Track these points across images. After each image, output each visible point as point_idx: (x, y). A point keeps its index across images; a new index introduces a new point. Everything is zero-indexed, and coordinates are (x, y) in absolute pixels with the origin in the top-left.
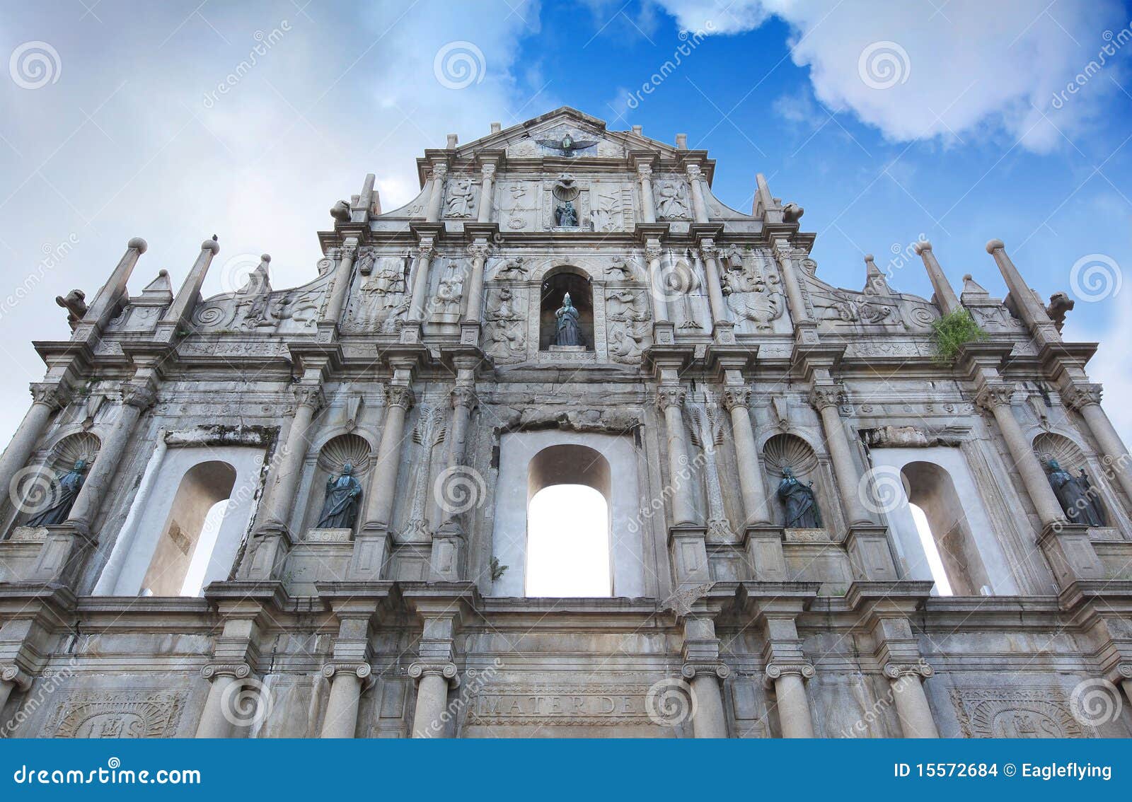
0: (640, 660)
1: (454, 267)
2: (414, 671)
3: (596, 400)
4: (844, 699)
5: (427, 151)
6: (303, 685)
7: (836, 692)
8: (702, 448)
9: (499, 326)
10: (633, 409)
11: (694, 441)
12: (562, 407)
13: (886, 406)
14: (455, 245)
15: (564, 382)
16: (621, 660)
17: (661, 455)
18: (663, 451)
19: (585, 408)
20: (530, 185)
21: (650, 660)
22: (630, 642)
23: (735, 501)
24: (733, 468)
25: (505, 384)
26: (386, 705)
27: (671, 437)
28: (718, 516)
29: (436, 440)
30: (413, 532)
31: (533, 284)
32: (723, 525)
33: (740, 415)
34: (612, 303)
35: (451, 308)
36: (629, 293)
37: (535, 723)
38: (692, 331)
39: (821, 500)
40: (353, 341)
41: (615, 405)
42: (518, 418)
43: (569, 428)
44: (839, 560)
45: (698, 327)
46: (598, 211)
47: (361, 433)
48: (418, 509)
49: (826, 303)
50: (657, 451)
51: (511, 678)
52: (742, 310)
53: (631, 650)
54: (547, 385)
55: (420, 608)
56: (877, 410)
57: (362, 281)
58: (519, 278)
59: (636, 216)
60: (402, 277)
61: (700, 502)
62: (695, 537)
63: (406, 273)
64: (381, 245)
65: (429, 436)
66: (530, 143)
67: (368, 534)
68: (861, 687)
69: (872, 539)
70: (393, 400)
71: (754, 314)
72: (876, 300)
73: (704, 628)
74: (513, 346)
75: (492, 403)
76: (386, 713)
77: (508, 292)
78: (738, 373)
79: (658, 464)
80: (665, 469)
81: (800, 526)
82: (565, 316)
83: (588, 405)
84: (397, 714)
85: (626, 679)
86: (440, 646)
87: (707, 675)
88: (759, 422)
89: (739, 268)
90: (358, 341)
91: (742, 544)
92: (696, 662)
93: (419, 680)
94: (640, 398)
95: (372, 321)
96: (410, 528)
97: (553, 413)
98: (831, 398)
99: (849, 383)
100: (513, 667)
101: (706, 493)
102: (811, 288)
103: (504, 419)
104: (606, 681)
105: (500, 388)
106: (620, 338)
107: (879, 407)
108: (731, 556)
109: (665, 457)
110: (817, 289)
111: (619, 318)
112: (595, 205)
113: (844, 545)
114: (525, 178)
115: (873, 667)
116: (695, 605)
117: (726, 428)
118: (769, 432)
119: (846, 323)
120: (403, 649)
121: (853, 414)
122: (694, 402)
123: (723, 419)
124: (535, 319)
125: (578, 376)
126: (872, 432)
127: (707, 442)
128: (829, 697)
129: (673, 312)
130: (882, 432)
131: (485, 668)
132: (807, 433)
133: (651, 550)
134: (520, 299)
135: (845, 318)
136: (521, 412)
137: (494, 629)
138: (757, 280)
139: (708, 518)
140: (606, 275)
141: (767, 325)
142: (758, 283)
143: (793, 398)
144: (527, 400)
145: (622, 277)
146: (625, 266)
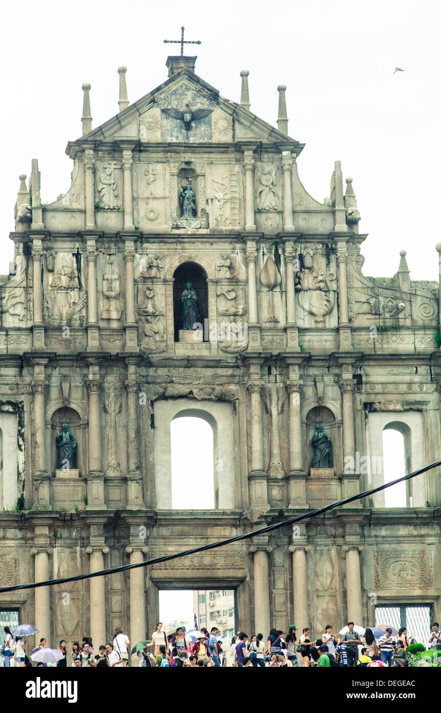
1: (111, 264)
2: (129, 549)
3: (210, 381)
4: (325, 557)
6: (72, 552)
7: (322, 554)
8: (271, 415)
9: (147, 321)
10: (233, 387)
11: (266, 410)
12: (190, 386)
13: (384, 385)
15: (191, 367)
17: (247, 421)
18: (248, 418)
19: (204, 386)
20: (159, 167)
22: (227, 531)
23: (286, 451)
24: (286, 429)
25: (154, 368)
26: (113, 561)
27: (254, 414)
28: (276, 461)
29: (117, 411)
31: (167, 281)
32: (278, 465)
34: (221, 298)
35: (114, 304)
36: (233, 290)
37: (182, 569)
38: (272, 325)
40: (54, 333)
41: (221, 384)
42: (164, 393)
43: (194, 399)
44: (337, 486)
45: (276, 321)
46: (212, 200)
47: (73, 406)
48: (113, 457)
49: (363, 298)
50: (245, 418)
51: (170, 548)
52: (306, 306)
53: (227, 535)
54: (180, 369)
56: (378, 388)
57: (49, 278)
58: (158, 276)
59: (240, 206)
60: (76, 272)
61: (267, 451)
62: (262, 479)
63: (79, 270)
65: (113, 408)
66: (157, 112)
67: (93, 481)
68: (333, 552)
69: (352, 481)
71: (314, 310)
72: (398, 295)
74: (158, 338)
75: (148, 383)
78: (296, 368)
79: (245, 427)
80: (249, 431)
81: (319, 467)
82: (189, 302)
83: (205, 384)
85: (225, 548)
87: (262, 551)
88: (306, 397)
89: (310, 269)
90: (57, 333)
91: (287, 479)
92: (258, 545)
93: (130, 553)
94: (237, 380)
95: (64, 316)
96: (110, 468)
97: (184, 390)
98: (349, 388)
99: (366, 368)
100: (171, 543)
101: (271, 445)
102: (357, 284)
103: (155, 394)
105: (151, 371)
107: (380, 386)
108: (280, 484)
109: (249, 422)
110: (360, 285)
111: (226, 314)
112: (210, 193)
113: (340, 480)
114: (155, 160)
115: (341, 542)
116: (258, 518)
117: (286, 402)
118: (311, 404)
119: (373, 317)
120: (117, 534)
121: (363, 391)
122: (269, 383)
123: (285, 395)
124: (171, 315)
125: (200, 363)
126: (371, 404)
127: (274, 411)
128: (318, 556)
129: (261, 307)
130: (377, 404)
131: (157, 544)
132: (333, 405)
133: (239, 480)
134: (159, 295)
135: (374, 313)
136: (166, 389)
137: (160, 525)
138: (320, 278)
139: (270, 461)
140: (217, 272)
141: (322, 319)
142: (321, 281)
143: (329, 379)
144: (168, 381)
145: (228, 275)
146: (231, 264)
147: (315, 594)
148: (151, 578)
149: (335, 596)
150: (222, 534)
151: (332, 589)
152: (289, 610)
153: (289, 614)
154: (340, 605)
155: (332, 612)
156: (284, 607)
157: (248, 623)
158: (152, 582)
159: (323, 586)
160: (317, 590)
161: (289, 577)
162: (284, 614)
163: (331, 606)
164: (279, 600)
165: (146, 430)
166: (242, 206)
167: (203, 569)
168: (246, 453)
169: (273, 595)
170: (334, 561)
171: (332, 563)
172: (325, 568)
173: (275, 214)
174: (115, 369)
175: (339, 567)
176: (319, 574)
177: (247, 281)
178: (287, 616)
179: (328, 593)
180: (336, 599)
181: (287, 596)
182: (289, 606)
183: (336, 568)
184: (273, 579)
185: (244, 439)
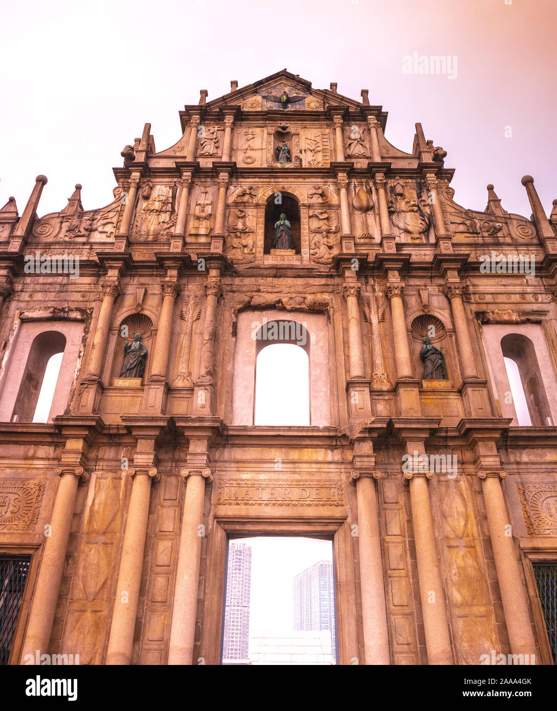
0: (326, 466)
1: (206, 193)
2: (184, 472)
3: (301, 290)
4: (452, 490)
5: (186, 106)
6: (115, 478)
7: (448, 487)
8: (371, 324)
9: (236, 237)
10: (326, 297)
11: (365, 318)
12: (278, 294)
13: (495, 296)
14: (206, 177)
15: (280, 277)
16: (314, 466)
17: (343, 329)
18: (344, 326)
19: (294, 295)
20: (258, 130)
21: (333, 466)
22: (320, 455)
23: (391, 361)
24: (389, 338)
25: (240, 278)
26: (167, 491)
27: (350, 317)
28: (380, 371)
29: (195, 318)
30: (181, 381)
31: (259, 205)
32: (383, 377)
33: (397, 302)
34: (314, 219)
35: (205, 223)
36: (325, 212)
37: (260, 504)
38: (367, 241)
39: (447, 361)
40: (139, 247)
41: (314, 293)
42: (249, 302)
43: (283, 309)
44: (456, 401)
45: (372, 238)
46: (305, 150)
47: (146, 313)
48: (184, 365)
49: (459, 220)
50: (341, 326)
51: (244, 476)
52: (402, 225)
53: (320, 459)
54: (268, 279)
55: (187, 433)
56: (489, 298)
58: (251, 201)
59: (331, 155)
60: (170, 200)
61: (368, 361)
62: (363, 387)
63: (174, 197)
64: (156, 177)
65: (190, 315)
66: (259, 98)
67: (153, 383)
68: (463, 483)
69: (477, 389)
70: (166, 291)
71: (410, 228)
72: (493, 219)
73: (366, 448)
74: (246, 251)
75: (233, 292)
76: (167, 497)
77: (242, 212)
78: (396, 273)
79: (342, 335)
80: (345, 339)
81: (432, 378)
82: (282, 228)
83: (296, 293)
84: (174, 497)
85: (317, 477)
86: (201, 457)
87: (367, 477)
88: (409, 306)
89: (401, 195)
90: (142, 247)
91: (394, 391)
92: (360, 469)
93: (187, 478)
94: (330, 289)
95: (151, 233)
96: (179, 378)
97: (271, 298)
98: (457, 292)
99: (472, 279)
100: (246, 469)
101: (372, 355)
102: (449, 209)
103: (240, 302)
104: (304, 478)
105: (237, 281)
106: (318, 245)
107: (490, 296)
108: (386, 398)
109: (346, 330)
110: (453, 210)
111: (318, 231)
112: (303, 145)
113: (460, 392)
114: (254, 125)
115: (472, 470)
116: (361, 432)
117: (387, 311)
118: (415, 313)
119: (472, 235)
120: (177, 457)
121: (473, 301)
122: (367, 292)
123: (386, 304)
124: (261, 232)
125: (290, 272)
126: (484, 313)
127: (374, 319)
128: (443, 489)
129: (355, 226)
130: (490, 314)
131: (228, 469)
132: (441, 314)
133: (335, 393)
134: (251, 217)
135: (471, 231)
136: (251, 298)
137: (233, 445)
138: (412, 203)
139: (373, 372)
140: (309, 199)
141: (418, 236)
142: (413, 205)
143: (433, 289)
144: (255, 289)
145: (320, 200)
146: (323, 192)
147: (445, 544)
148: (215, 517)
149: (474, 547)
150: (314, 458)
151: (468, 536)
152: (410, 567)
153: (410, 574)
154: (483, 561)
155: (472, 572)
156: (402, 563)
157: (351, 587)
158: (218, 522)
159: (455, 532)
160: (447, 538)
161: (406, 518)
162: (403, 573)
163: (470, 561)
164: (395, 551)
165: (226, 338)
166: (333, 154)
167: (288, 505)
168: (343, 363)
169: (386, 545)
170: (465, 496)
171: (463, 499)
172: (454, 506)
173: (364, 159)
174: (198, 278)
175: (473, 504)
176: (447, 514)
177: (339, 206)
178: (407, 576)
179: (463, 542)
180: (476, 552)
181: (405, 545)
182: (409, 561)
183: (470, 505)
184: (384, 520)
185: (340, 348)
